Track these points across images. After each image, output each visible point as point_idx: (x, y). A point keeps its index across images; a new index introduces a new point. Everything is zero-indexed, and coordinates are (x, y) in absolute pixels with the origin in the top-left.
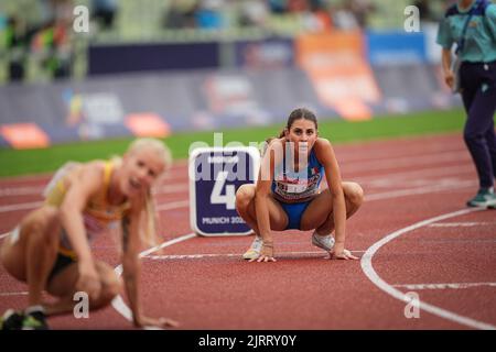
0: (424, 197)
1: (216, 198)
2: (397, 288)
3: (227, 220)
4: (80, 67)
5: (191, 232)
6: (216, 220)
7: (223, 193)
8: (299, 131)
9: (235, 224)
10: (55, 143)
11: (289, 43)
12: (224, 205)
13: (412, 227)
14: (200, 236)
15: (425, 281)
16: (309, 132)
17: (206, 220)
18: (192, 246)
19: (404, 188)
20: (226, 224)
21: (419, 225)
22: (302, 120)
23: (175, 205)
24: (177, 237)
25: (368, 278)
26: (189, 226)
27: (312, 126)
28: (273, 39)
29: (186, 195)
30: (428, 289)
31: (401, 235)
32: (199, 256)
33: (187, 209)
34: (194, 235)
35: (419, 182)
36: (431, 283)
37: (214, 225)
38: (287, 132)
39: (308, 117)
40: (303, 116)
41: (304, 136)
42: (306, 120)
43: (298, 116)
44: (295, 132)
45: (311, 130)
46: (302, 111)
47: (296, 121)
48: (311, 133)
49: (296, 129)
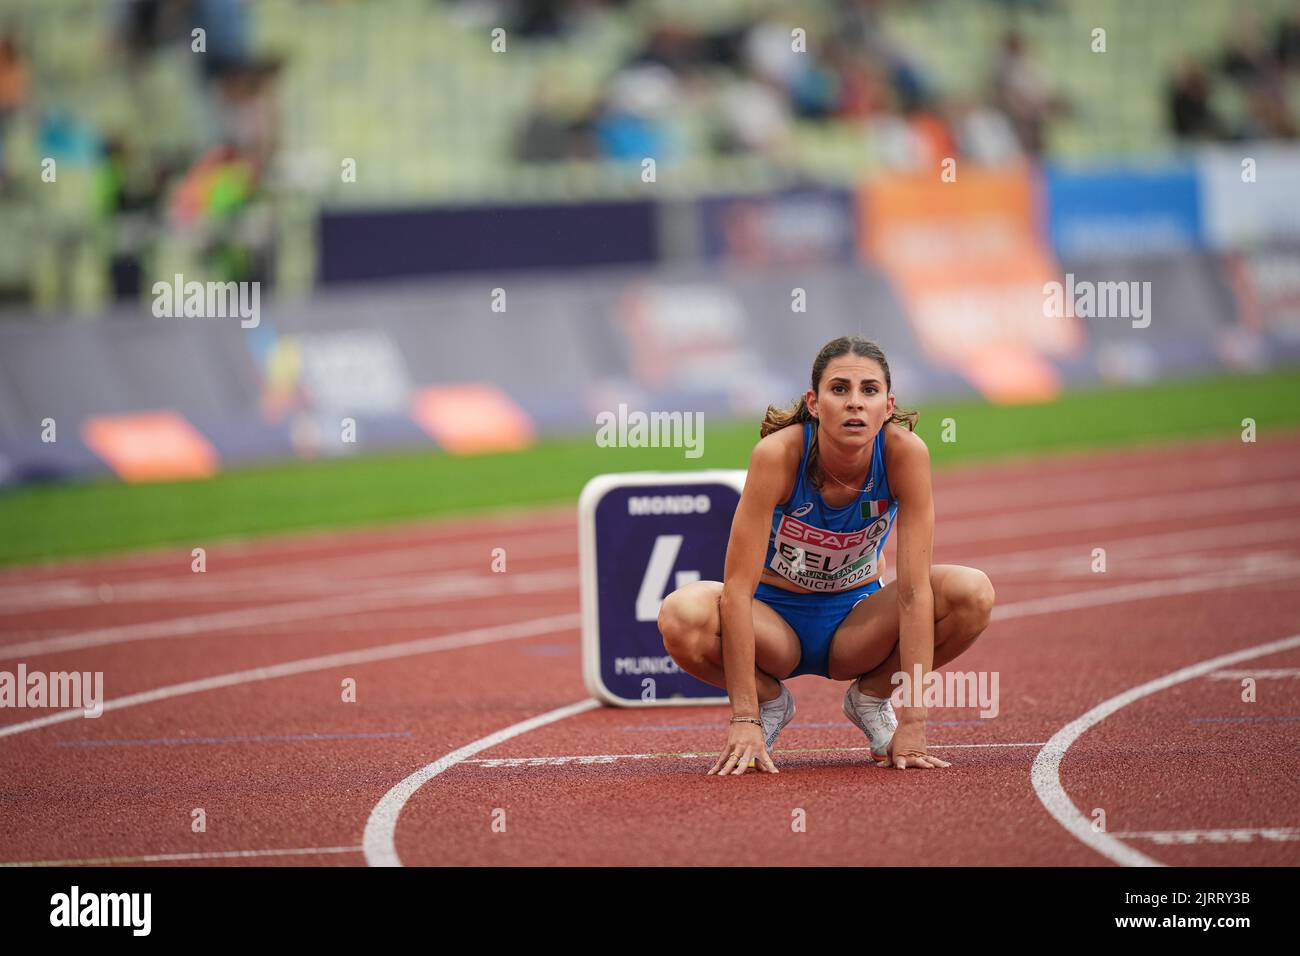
0: (1196, 600)
2: (1126, 841)
4: (297, 263)
5: (585, 695)
6: (650, 665)
8: (841, 387)
10: (231, 464)
11: (844, 200)
13: (1166, 682)
14: (608, 706)
15: (1199, 823)
16: (868, 387)
17: (624, 664)
18: (588, 732)
19: (1144, 579)
21: (1184, 675)
22: (850, 359)
23: (544, 625)
24: (548, 709)
25: (1049, 817)
26: (581, 680)
27: (874, 373)
28: (802, 190)
29: (572, 599)
30: (1209, 844)
31: (1138, 702)
32: (607, 759)
33: (575, 636)
34: (592, 703)
35: (1184, 564)
36: (1215, 826)
38: (812, 398)
39: (865, 350)
40: (852, 348)
41: (857, 397)
42: (858, 358)
43: (838, 349)
44: (833, 389)
45: (875, 383)
46: (850, 339)
47: (835, 362)
48: (873, 392)
49: (836, 382)
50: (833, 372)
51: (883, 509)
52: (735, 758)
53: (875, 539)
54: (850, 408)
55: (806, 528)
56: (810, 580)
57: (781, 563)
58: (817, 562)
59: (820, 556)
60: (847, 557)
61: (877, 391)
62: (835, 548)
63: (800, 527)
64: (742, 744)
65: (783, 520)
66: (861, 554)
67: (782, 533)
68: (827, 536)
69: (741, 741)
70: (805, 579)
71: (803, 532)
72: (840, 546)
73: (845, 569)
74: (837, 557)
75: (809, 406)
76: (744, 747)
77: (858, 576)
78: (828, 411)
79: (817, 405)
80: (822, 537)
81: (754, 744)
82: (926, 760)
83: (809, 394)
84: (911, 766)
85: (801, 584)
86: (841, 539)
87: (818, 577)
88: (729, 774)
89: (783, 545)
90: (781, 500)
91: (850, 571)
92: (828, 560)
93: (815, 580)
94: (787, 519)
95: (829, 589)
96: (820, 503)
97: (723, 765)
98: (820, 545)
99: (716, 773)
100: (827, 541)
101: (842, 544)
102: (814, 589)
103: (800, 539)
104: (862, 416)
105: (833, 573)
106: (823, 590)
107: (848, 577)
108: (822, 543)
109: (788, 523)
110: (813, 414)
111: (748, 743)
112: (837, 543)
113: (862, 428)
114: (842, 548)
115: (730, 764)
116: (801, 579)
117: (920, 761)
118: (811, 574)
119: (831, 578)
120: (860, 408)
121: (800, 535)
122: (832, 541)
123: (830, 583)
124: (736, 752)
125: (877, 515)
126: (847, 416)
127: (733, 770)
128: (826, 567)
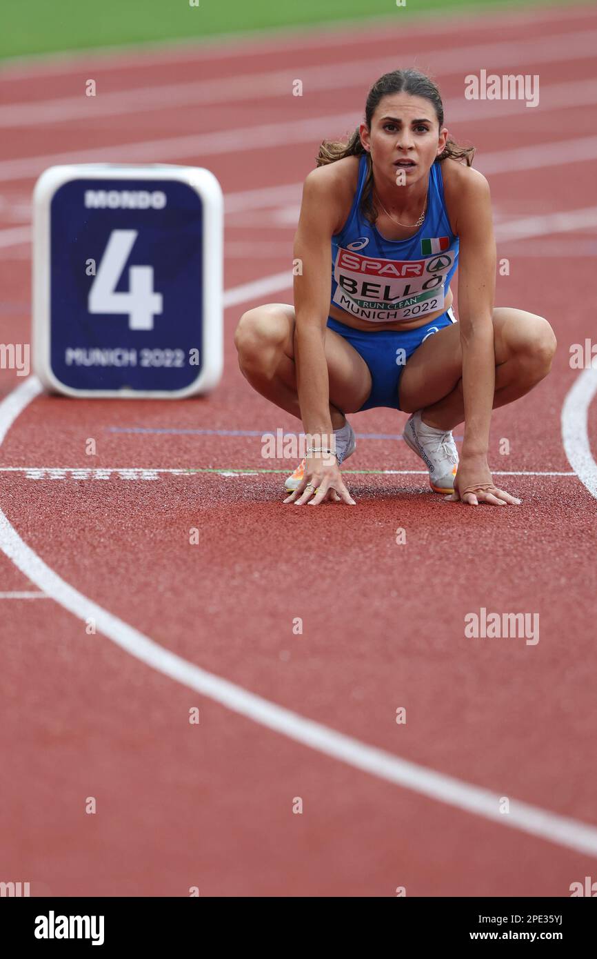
1: (102, 300)
3: (130, 357)
6: (100, 357)
7: (123, 285)
8: (393, 126)
9: (152, 369)
12: (123, 319)
16: (420, 127)
17: (74, 355)
20: (128, 368)
22: (401, 98)
27: (426, 112)
37: (97, 369)
38: (365, 132)
39: (418, 88)
40: (403, 86)
41: (408, 138)
42: (409, 97)
43: (389, 85)
44: (384, 127)
45: (426, 123)
46: (402, 76)
47: (388, 100)
48: (425, 131)
49: (387, 120)
50: (385, 111)
51: (446, 246)
52: (312, 489)
53: (438, 274)
54: (400, 148)
55: (362, 259)
56: (372, 311)
57: (343, 297)
58: (377, 292)
59: (379, 286)
60: (408, 287)
61: (428, 130)
62: (393, 276)
63: (358, 260)
64: (319, 475)
65: (339, 252)
66: (425, 287)
67: (340, 265)
68: (384, 264)
69: (318, 471)
70: (367, 311)
71: (360, 263)
72: (398, 274)
73: (409, 300)
74: (397, 286)
75: (362, 140)
76: (321, 477)
77: (422, 309)
78: (380, 148)
79: (369, 140)
80: (379, 266)
81: (331, 475)
82: (496, 495)
83: (362, 127)
84: (483, 502)
85: (364, 317)
86: (399, 267)
87: (380, 308)
88: (306, 504)
89: (342, 278)
90: (335, 232)
91: (414, 303)
92: (388, 288)
93: (378, 311)
94: (342, 253)
95: (392, 319)
96: (376, 236)
97: (300, 493)
98: (379, 275)
99: (292, 502)
100: (385, 270)
101: (400, 272)
102: (376, 320)
103: (359, 271)
104: (413, 156)
105: (394, 302)
106: (386, 320)
107: (411, 308)
108: (380, 272)
109: (345, 256)
110: (366, 147)
111: (325, 474)
112: (395, 271)
113: (413, 167)
114: (401, 277)
115: (306, 494)
116: (363, 311)
117: (491, 497)
118: (373, 305)
119: (392, 307)
120: (411, 149)
121: (357, 266)
122: (390, 269)
123: (392, 312)
124: (313, 483)
125: (439, 251)
126: (398, 156)
127: (309, 500)
128: (386, 296)
